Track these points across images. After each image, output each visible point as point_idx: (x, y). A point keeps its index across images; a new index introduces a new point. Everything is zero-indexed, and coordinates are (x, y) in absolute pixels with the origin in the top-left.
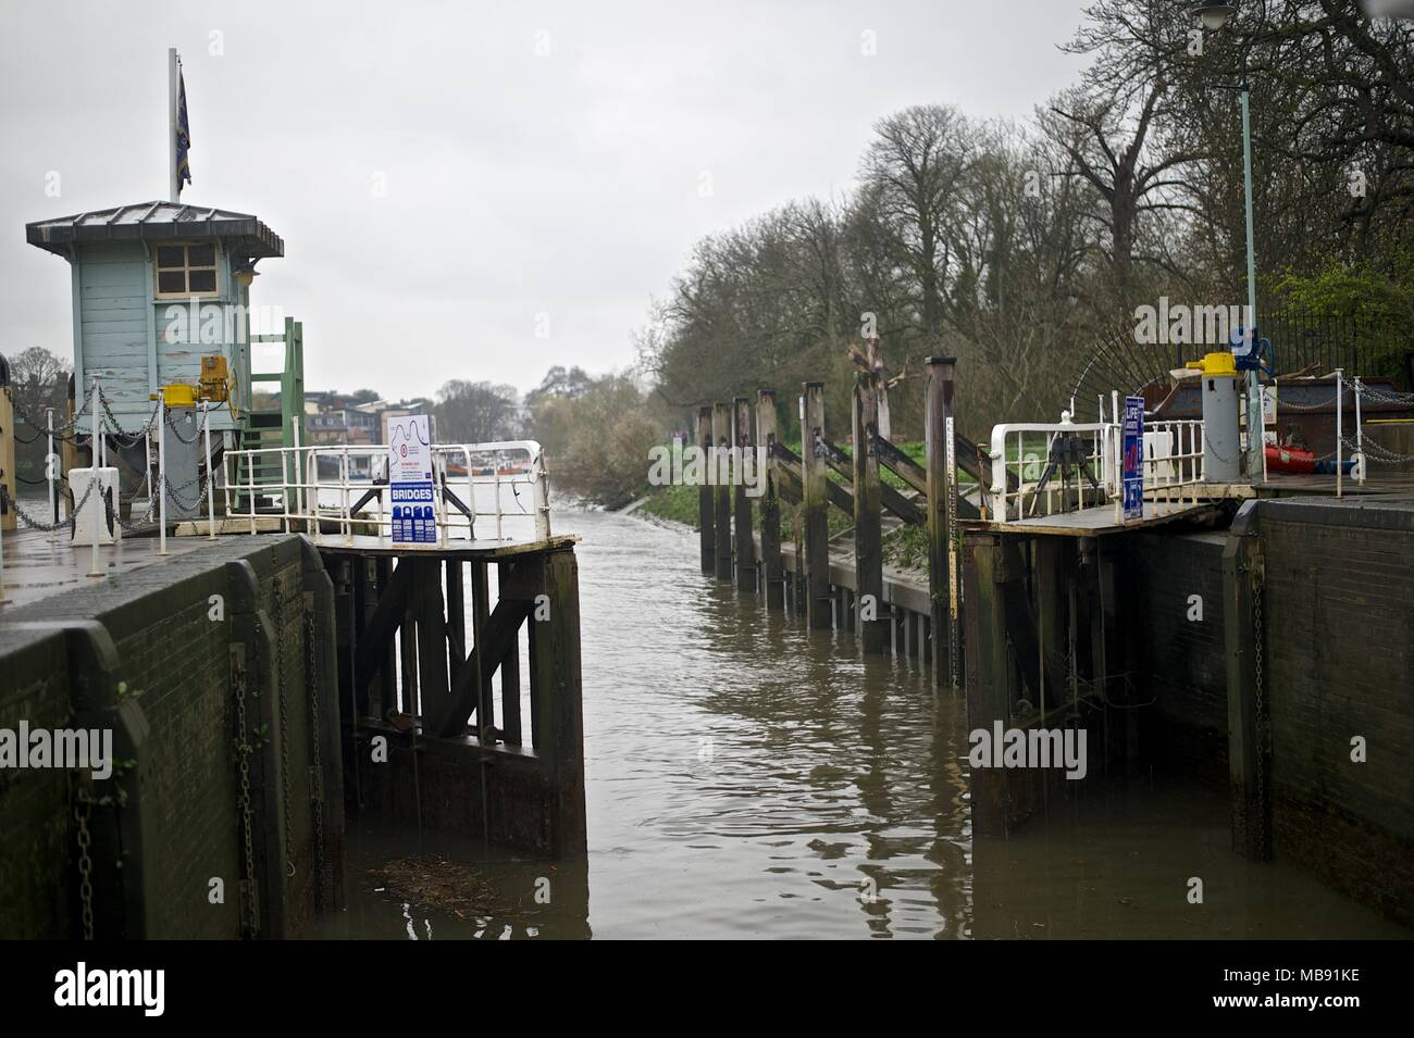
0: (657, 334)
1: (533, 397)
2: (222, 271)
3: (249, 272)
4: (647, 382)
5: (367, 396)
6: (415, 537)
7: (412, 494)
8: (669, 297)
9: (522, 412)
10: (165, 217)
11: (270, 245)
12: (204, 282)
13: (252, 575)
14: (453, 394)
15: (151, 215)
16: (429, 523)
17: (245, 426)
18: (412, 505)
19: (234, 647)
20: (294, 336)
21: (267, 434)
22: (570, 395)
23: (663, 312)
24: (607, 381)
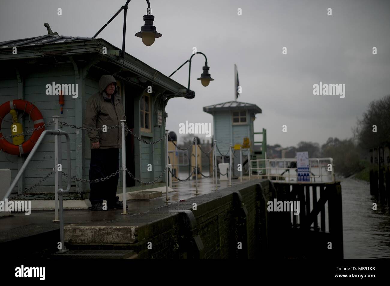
0: (359, 129)
1: (324, 146)
2: (248, 117)
3: (254, 118)
4: (356, 142)
5: (277, 146)
6: (304, 180)
7: (304, 170)
8: (362, 118)
9: (321, 150)
10: (234, 105)
11: (259, 111)
12: (244, 120)
13: (261, 187)
14: (301, 145)
15: (231, 104)
16: (308, 177)
17: (253, 155)
18: (304, 173)
19: (258, 202)
20: (264, 132)
21: (258, 156)
22: (334, 146)
23: (360, 122)
24: (345, 141)
